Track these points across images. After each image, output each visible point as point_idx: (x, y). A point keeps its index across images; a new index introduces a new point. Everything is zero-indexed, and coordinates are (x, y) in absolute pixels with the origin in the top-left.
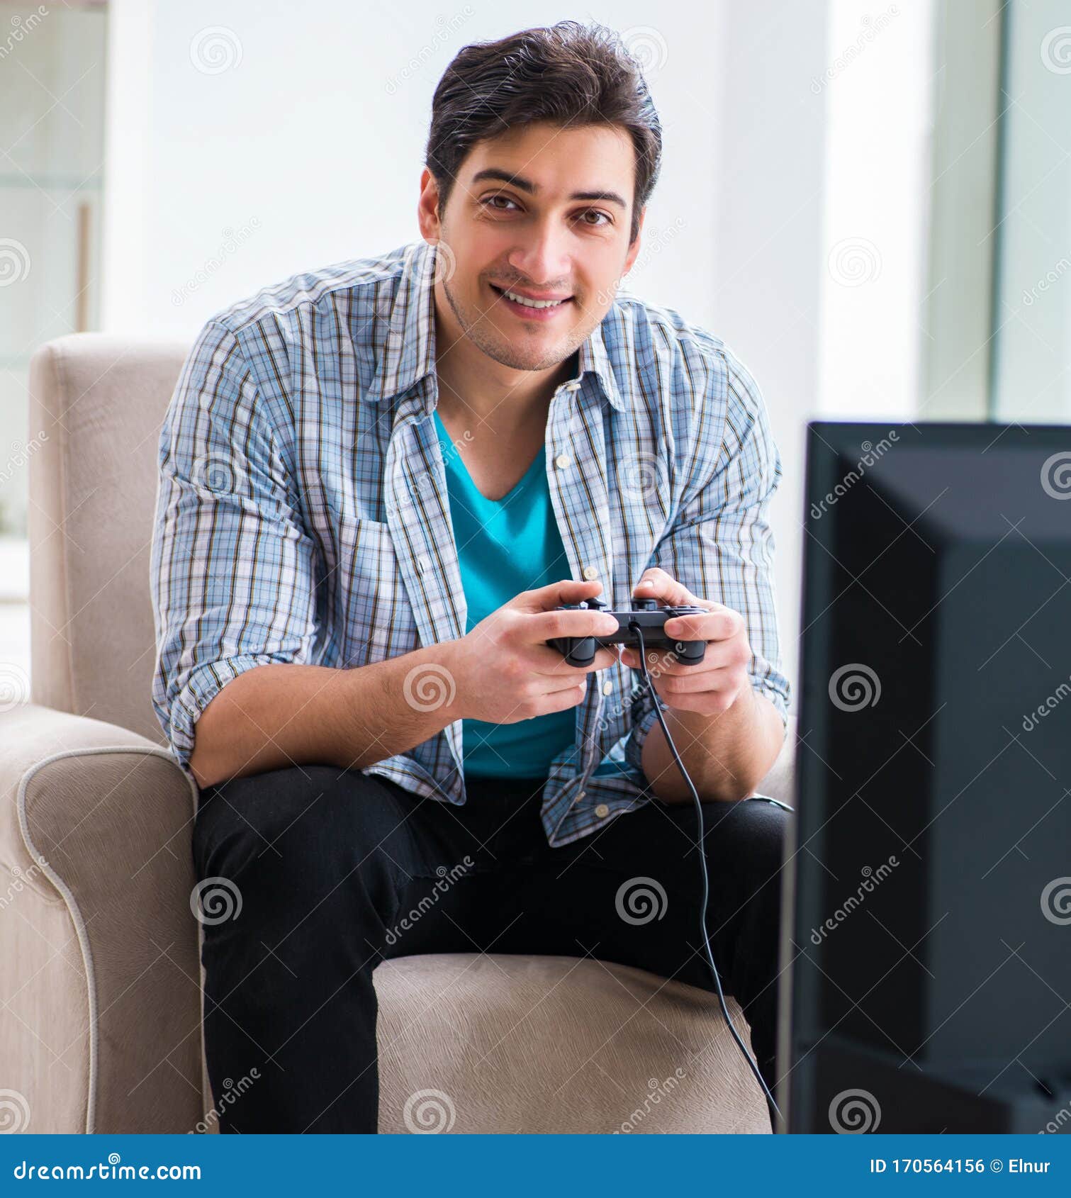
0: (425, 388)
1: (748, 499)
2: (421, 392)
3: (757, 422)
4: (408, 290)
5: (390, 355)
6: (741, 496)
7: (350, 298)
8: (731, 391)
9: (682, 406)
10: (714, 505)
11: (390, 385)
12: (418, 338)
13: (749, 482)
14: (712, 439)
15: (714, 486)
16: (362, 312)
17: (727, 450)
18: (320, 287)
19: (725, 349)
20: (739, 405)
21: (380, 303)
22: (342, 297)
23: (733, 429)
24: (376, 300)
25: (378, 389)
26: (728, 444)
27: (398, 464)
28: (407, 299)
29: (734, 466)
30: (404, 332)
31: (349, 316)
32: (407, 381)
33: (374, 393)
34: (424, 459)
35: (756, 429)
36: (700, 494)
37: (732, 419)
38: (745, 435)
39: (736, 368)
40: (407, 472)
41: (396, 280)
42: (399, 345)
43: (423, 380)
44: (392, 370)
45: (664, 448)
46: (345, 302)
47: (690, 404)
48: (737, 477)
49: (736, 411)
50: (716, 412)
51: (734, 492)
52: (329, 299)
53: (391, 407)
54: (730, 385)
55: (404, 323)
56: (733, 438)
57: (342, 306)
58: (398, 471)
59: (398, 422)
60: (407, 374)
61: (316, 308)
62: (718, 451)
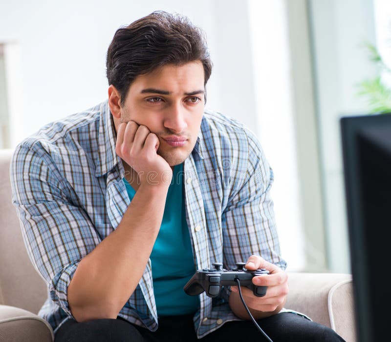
0: (118, 167)
1: (259, 193)
2: (117, 170)
3: (261, 160)
4: (103, 125)
5: (102, 155)
6: (256, 192)
7: (78, 133)
8: (250, 147)
9: (227, 155)
10: (245, 197)
11: (104, 169)
12: (111, 147)
13: (259, 186)
14: (243, 169)
15: (244, 189)
16: (84, 138)
17: (249, 173)
18: (65, 129)
19: (244, 128)
20: (254, 152)
21: (91, 133)
22: (74, 133)
23: (252, 164)
24: (89, 132)
25: (99, 171)
26: (249, 170)
27: (111, 200)
28: (104, 129)
29: (252, 180)
30: (105, 144)
31: (79, 141)
32: (110, 166)
33: (98, 173)
34: (121, 197)
35: (261, 162)
36: (239, 193)
37: (251, 159)
38: (256, 166)
39: (251, 135)
40: (115, 203)
41: (97, 122)
42: (104, 150)
43: (117, 165)
44: (103, 162)
45: (219, 174)
46: (76, 135)
47: (230, 154)
48: (254, 184)
49: (252, 156)
50: (244, 157)
51: (253, 190)
52: (69, 135)
53: (105, 177)
54: (249, 144)
55: (105, 141)
56: (251, 168)
57: (75, 137)
58: (111, 203)
59: (108, 183)
60: (110, 163)
61: (65, 140)
62: (245, 174)
